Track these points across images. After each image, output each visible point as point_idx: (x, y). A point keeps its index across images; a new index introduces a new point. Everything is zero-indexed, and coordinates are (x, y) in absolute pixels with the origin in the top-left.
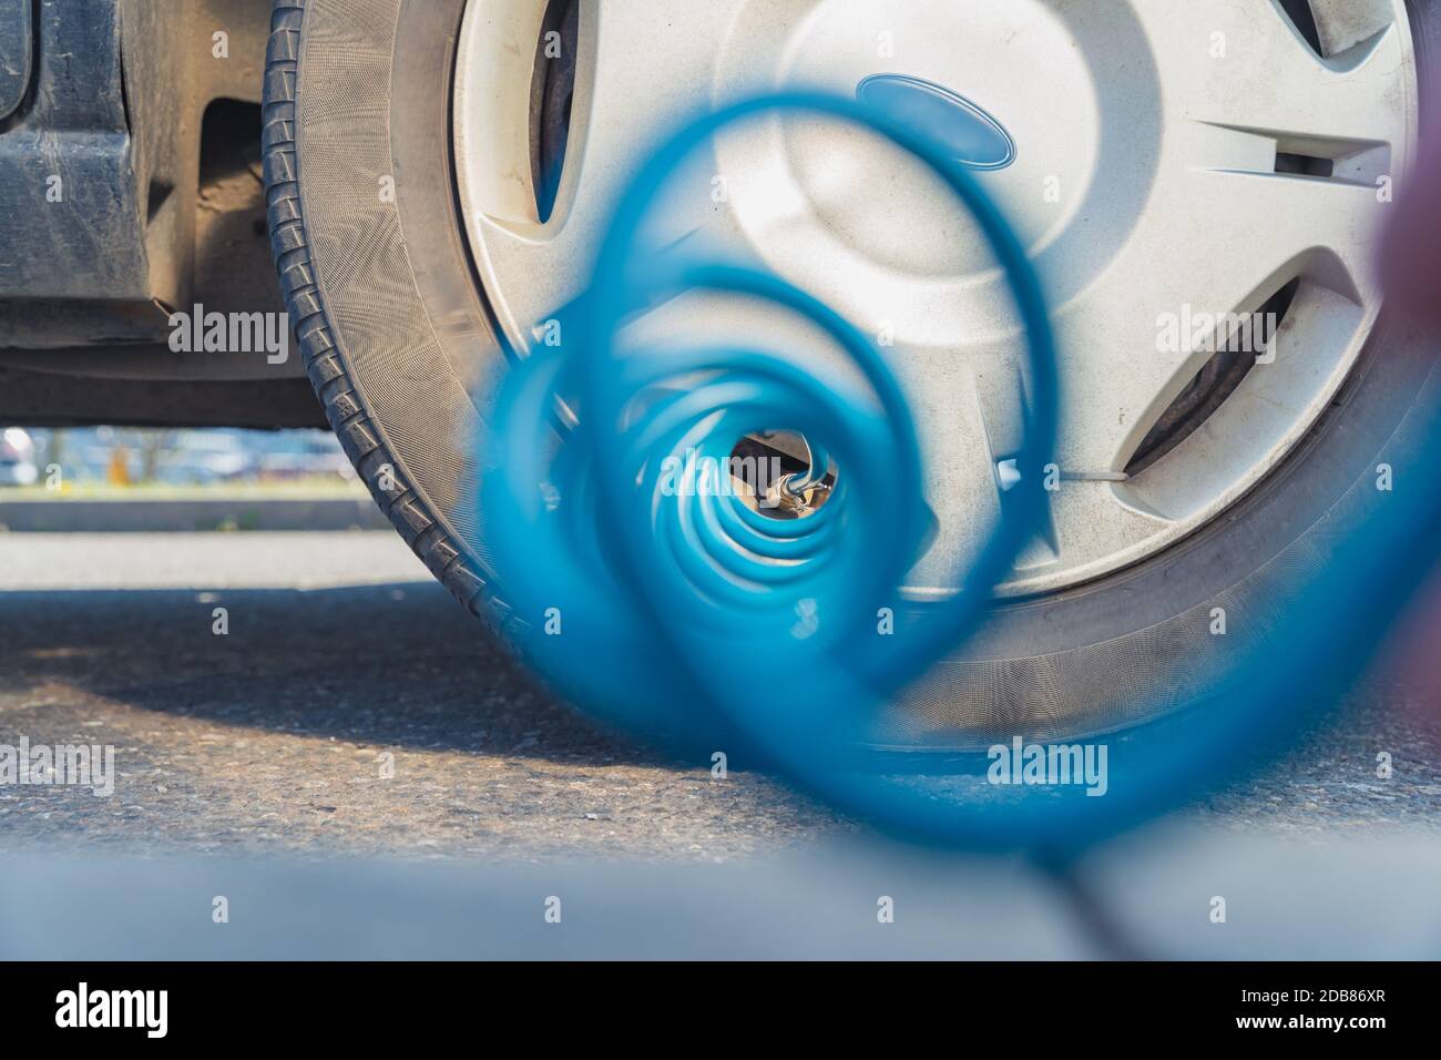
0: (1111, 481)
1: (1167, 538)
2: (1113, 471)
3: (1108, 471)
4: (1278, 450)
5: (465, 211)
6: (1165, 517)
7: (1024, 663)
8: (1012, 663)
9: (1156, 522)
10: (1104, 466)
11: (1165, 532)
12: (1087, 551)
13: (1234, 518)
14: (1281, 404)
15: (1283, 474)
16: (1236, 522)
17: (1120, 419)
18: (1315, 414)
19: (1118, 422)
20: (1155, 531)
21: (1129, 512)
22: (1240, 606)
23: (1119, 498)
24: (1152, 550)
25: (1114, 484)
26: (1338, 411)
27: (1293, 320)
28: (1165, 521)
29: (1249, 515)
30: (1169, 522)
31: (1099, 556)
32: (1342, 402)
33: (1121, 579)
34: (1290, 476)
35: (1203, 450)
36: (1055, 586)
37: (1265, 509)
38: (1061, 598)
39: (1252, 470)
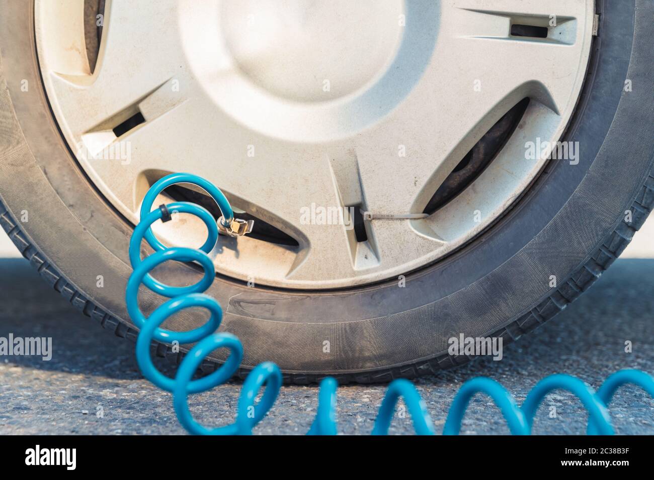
0: (411, 219)
1: (443, 252)
2: (412, 213)
3: (408, 213)
4: (508, 200)
5: (42, 70)
6: (443, 240)
7: (357, 324)
8: (350, 324)
9: (436, 242)
10: (406, 210)
11: (442, 249)
12: (396, 260)
13: (484, 240)
14: (513, 174)
15: (513, 214)
16: (485, 242)
17: (415, 184)
18: (531, 179)
19: (414, 184)
20: (436, 248)
21: (420, 237)
22: (484, 292)
23: (415, 229)
24: (434, 259)
25: (413, 221)
26: (546, 177)
27: (525, 122)
28: (442, 242)
29: (491, 239)
30: (444, 242)
31: (404, 262)
32: (549, 171)
33: (418, 275)
34: (517, 215)
35: (469, 200)
36: (378, 279)
37: (501, 234)
38: (383, 286)
39: (493, 211)
